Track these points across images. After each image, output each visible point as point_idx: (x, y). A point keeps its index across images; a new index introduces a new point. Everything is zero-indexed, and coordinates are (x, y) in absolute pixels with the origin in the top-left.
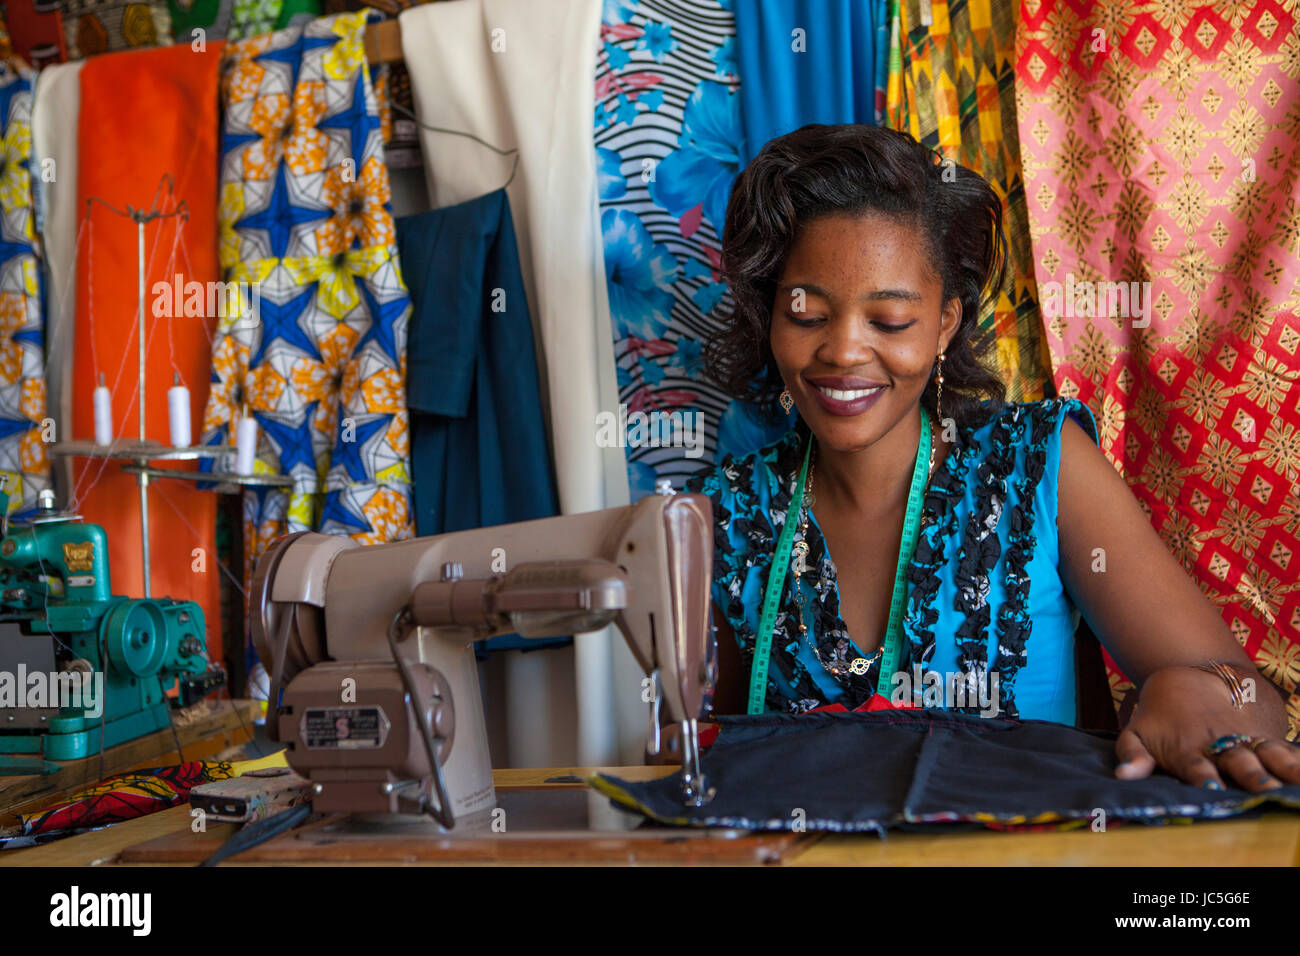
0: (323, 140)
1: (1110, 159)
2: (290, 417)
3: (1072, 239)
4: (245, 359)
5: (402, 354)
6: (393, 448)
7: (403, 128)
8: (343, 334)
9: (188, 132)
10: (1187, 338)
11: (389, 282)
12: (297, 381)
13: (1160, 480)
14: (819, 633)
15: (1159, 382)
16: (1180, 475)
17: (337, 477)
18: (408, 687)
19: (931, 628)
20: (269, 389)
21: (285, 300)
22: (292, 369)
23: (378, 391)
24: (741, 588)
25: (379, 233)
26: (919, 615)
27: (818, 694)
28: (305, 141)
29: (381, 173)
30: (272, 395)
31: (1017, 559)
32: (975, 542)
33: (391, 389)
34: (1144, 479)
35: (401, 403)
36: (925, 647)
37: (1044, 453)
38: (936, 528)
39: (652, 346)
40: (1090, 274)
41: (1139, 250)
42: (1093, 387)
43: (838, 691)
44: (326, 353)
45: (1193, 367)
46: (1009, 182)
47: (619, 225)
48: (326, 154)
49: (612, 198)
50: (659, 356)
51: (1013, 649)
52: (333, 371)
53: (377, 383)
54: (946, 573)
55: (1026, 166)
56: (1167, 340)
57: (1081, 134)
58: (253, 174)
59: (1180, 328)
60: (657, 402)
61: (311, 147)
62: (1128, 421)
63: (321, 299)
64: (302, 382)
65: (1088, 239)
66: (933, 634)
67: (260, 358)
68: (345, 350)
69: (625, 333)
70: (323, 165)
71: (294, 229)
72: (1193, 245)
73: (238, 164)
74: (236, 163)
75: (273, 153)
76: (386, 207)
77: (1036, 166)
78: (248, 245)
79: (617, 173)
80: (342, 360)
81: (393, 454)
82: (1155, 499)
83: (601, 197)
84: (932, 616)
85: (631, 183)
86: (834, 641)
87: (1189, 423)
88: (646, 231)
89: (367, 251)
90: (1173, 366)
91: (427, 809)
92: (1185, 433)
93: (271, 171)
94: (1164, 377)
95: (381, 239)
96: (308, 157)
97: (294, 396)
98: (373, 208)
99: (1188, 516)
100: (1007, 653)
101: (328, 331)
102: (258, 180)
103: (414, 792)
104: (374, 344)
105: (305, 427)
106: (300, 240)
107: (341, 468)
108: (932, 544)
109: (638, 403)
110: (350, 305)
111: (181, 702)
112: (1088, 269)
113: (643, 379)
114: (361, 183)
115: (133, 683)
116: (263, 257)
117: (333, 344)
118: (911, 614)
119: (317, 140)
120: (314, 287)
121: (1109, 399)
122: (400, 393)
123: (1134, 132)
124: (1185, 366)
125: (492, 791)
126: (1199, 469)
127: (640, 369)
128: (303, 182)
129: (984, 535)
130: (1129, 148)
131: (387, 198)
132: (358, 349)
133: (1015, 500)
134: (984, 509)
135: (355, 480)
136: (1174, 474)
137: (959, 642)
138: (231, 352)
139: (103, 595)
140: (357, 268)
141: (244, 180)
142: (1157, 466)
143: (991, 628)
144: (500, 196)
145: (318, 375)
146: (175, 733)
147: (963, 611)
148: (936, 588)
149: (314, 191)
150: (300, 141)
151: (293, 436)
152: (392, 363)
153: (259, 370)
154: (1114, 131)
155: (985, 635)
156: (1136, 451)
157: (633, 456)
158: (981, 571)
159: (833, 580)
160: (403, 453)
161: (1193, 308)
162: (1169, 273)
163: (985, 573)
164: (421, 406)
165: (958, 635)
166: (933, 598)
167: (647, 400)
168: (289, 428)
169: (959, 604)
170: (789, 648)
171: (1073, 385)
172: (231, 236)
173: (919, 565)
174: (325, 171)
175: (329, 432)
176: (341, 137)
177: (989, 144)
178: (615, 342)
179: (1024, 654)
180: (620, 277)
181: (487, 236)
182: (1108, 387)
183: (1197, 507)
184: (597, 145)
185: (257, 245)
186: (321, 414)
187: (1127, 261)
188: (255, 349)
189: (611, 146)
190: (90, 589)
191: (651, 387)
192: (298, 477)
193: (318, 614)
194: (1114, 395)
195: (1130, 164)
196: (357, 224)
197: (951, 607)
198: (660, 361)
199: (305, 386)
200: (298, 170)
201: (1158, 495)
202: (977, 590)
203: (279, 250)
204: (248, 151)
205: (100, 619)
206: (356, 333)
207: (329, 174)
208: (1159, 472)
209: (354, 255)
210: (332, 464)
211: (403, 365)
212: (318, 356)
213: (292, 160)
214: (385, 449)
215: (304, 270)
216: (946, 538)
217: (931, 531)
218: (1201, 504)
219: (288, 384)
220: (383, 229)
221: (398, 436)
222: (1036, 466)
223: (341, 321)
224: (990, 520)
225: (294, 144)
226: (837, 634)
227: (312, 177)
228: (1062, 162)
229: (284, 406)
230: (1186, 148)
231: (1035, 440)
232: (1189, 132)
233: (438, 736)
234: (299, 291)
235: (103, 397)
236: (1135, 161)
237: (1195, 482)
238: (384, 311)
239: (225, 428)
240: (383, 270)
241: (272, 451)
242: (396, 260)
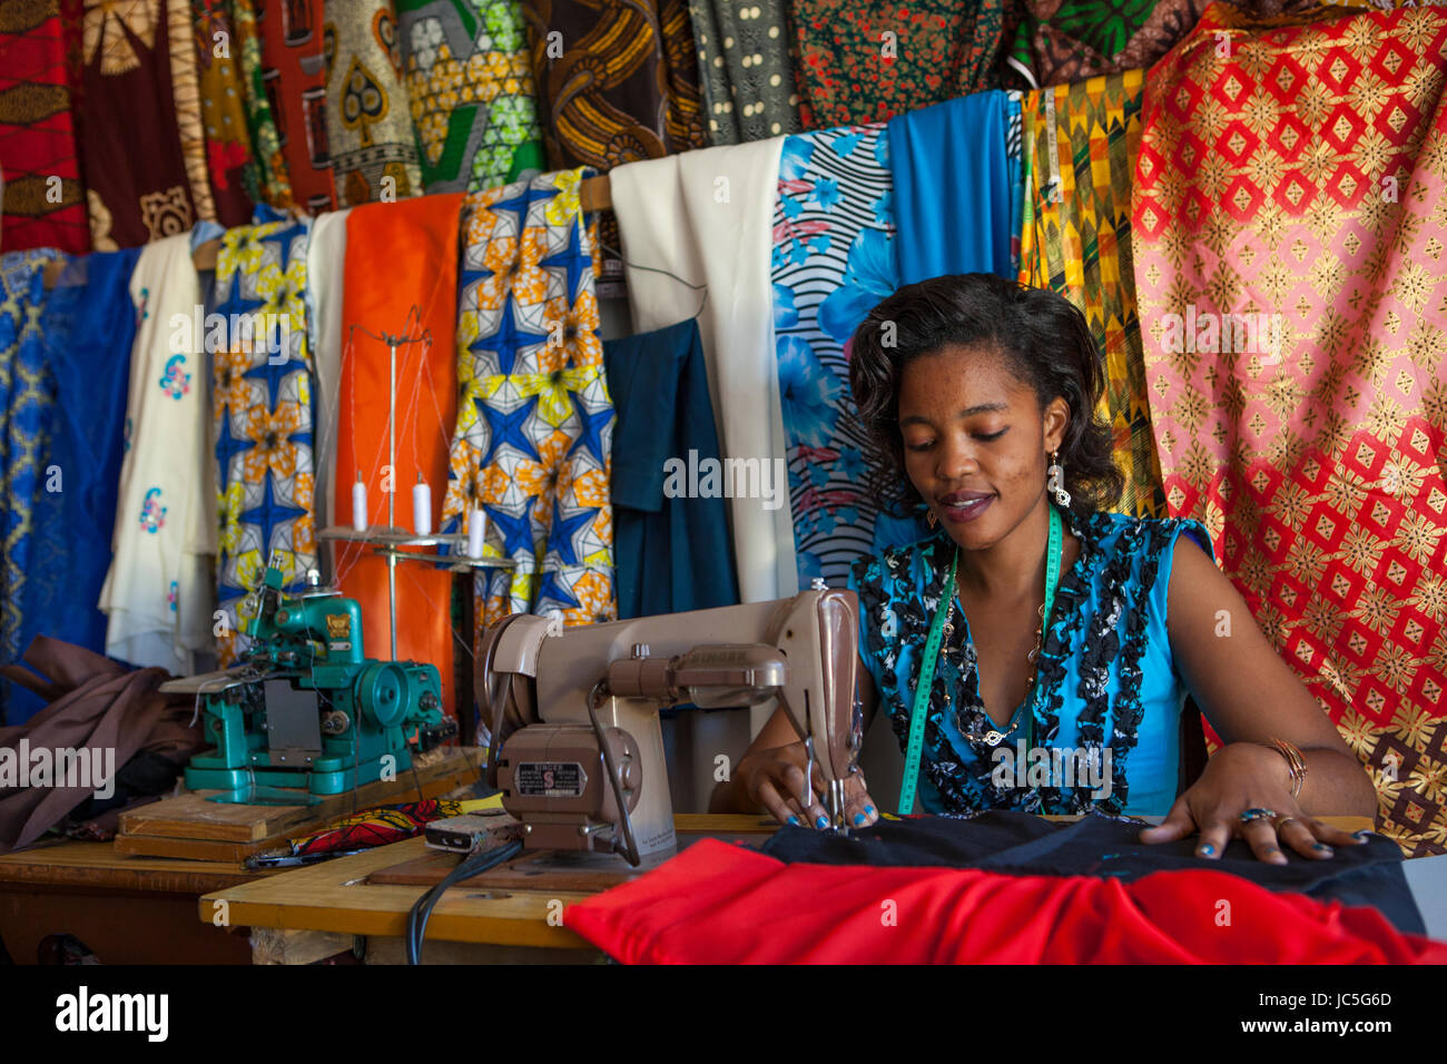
0: (544, 276)
1: (1212, 299)
2: (514, 509)
3: (1181, 367)
4: (477, 460)
5: (607, 457)
6: (599, 537)
7: (611, 266)
8: (559, 440)
9: (433, 270)
10: (1277, 452)
11: (597, 396)
12: (520, 479)
13: (1254, 576)
14: (960, 708)
15: (1252, 490)
16: (1271, 571)
17: (552, 560)
18: (603, 747)
19: (1056, 712)
20: (496, 485)
21: (512, 410)
22: (516, 469)
23: (587, 488)
24: (895, 662)
25: (590, 355)
26: (1046, 700)
27: (956, 759)
28: (530, 277)
29: (592, 305)
30: (498, 490)
31: (1132, 654)
32: (1097, 637)
33: (599, 487)
34: (1240, 575)
35: (606, 499)
36: (1050, 728)
37: (1157, 563)
38: (1064, 624)
39: (819, 453)
40: (1195, 397)
41: (1237, 377)
42: (1198, 494)
43: (974, 758)
44: (544, 455)
45: (1282, 478)
46: (1126, 317)
47: (792, 349)
48: (547, 288)
49: (786, 327)
50: (824, 462)
51: (1126, 732)
52: (550, 470)
53: (586, 481)
54: (1071, 664)
55: (1140, 304)
56: (1260, 454)
57: (1188, 277)
58: (486, 304)
59: (1272, 444)
60: (822, 501)
61: (534, 282)
62: (1227, 524)
63: (541, 411)
64: (523, 479)
65: (1194, 367)
66: (1057, 718)
67: (490, 458)
68: (560, 453)
69: (796, 442)
70: (544, 298)
71: (519, 351)
72: (1283, 373)
73: (473, 296)
74: (472, 295)
75: (503, 286)
76: (596, 333)
77: (1149, 303)
78: (481, 364)
79: (791, 306)
80: (558, 462)
81: (598, 542)
82: (1250, 592)
83: (777, 325)
84: (1057, 702)
85: (803, 314)
86: (972, 715)
87: (1279, 526)
88: (815, 356)
89: (579, 369)
90: (1265, 477)
91: (617, 848)
92: (1275, 535)
93: (501, 302)
94: (1258, 486)
95: (591, 360)
96: (532, 291)
97: (517, 491)
98: (585, 334)
99: (1278, 607)
100: (1121, 735)
101: (546, 437)
102: (490, 309)
103: (607, 834)
104: (584, 448)
105: (526, 517)
106: (524, 360)
107: (556, 553)
108: (1060, 638)
109: (807, 502)
110: (565, 415)
111: (420, 748)
112: (1193, 392)
113: (810, 481)
114: (575, 313)
115: (381, 732)
116: (493, 374)
117: (549, 447)
118: (1039, 699)
119: (539, 276)
120: (534, 399)
121: (1211, 505)
122: (605, 490)
123: (1232, 276)
124: (1275, 476)
125: (673, 834)
126: (1287, 567)
127: (808, 473)
128: (527, 311)
129: (1105, 631)
130: (1228, 290)
131: (597, 325)
132: (571, 452)
133: (1132, 604)
134: (1106, 608)
135: (567, 564)
136: (1266, 570)
137: (1080, 725)
138: (465, 454)
139: (357, 659)
140: (571, 385)
141: (479, 310)
142: (1250, 562)
143: (1107, 715)
144: (692, 324)
145: (537, 474)
146: (415, 774)
147: (1085, 698)
148: (1062, 677)
149: (536, 319)
150: (525, 277)
151: (515, 525)
152: (599, 465)
153: (489, 469)
154: (1215, 274)
155: (1103, 720)
156: (1234, 549)
157: (801, 547)
158: (1102, 664)
159: (974, 662)
160: (607, 541)
161: (1283, 426)
162: (1262, 397)
163: (1105, 666)
164: (623, 502)
165: (1079, 719)
166: (1059, 686)
167: (814, 499)
168: (513, 519)
169: (1082, 692)
170: (933, 718)
171: (1180, 493)
172: (467, 356)
173: (1048, 656)
174: (546, 302)
175: (546, 522)
176: (559, 274)
177: (1108, 284)
178: (787, 450)
179: (1136, 736)
180: (793, 395)
181: (680, 359)
182: (1212, 494)
183: (1286, 599)
184: (774, 282)
185: (488, 364)
186: (538, 507)
187: (1227, 386)
188: (486, 450)
189: (786, 282)
190: (348, 653)
191: (818, 489)
192: (519, 560)
193: (531, 683)
194: (1216, 501)
195: (1229, 303)
196: (571, 347)
197: (1075, 694)
198: (826, 466)
199: (527, 483)
200: (523, 301)
201: (1253, 589)
202: (1098, 680)
203: (506, 368)
204: (482, 285)
205: (354, 679)
206: (570, 439)
207: (549, 305)
208: (1253, 568)
209: (569, 373)
210: (548, 550)
211: (608, 466)
212: (537, 458)
213: (518, 293)
214: (592, 538)
215: (527, 385)
216: (1072, 633)
217: (1059, 626)
218: (1289, 597)
219: (512, 481)
220: (593, 351)
221: (603, 526)
222: (1149, 574)
223: (557, 429)
224: (1111, 619)
225: (520, 280)
226: (975, 709)
227: (536, 307)
228: (1171, 301)
229: (509, 500)
230: (1277, 290)
231: (1150, 552)
232: (1280, 277)
233: (627, 788)
234: (522, 402)
235: (360, 490)
236: (1233, 301)
237: (1284, 577)
238: (593, 421)
239: (459, 517)
240: (592, 386)
241: (498, 538)
242: (603, 377)
